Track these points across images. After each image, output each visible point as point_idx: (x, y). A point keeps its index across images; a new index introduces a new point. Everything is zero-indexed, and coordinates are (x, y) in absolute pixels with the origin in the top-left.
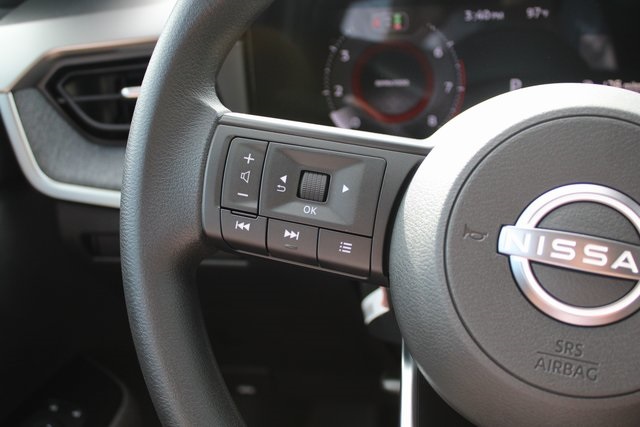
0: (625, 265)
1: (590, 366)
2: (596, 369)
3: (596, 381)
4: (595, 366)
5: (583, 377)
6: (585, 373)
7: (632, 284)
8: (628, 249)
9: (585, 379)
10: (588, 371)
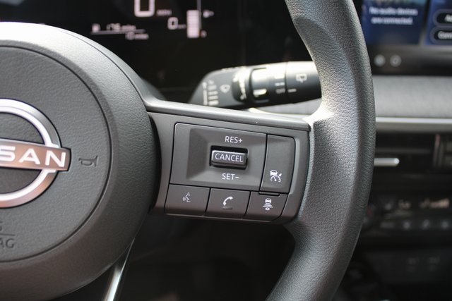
0: (30, 159)
1: (8, 237)
2: (13, 239)
3: (14, 248)
4: (12, 237)
5: (3, 247)
6: (4, 243)
7: (38, 172)
8: (32, 146)
9: (5, 248)
10: (7, 241)
